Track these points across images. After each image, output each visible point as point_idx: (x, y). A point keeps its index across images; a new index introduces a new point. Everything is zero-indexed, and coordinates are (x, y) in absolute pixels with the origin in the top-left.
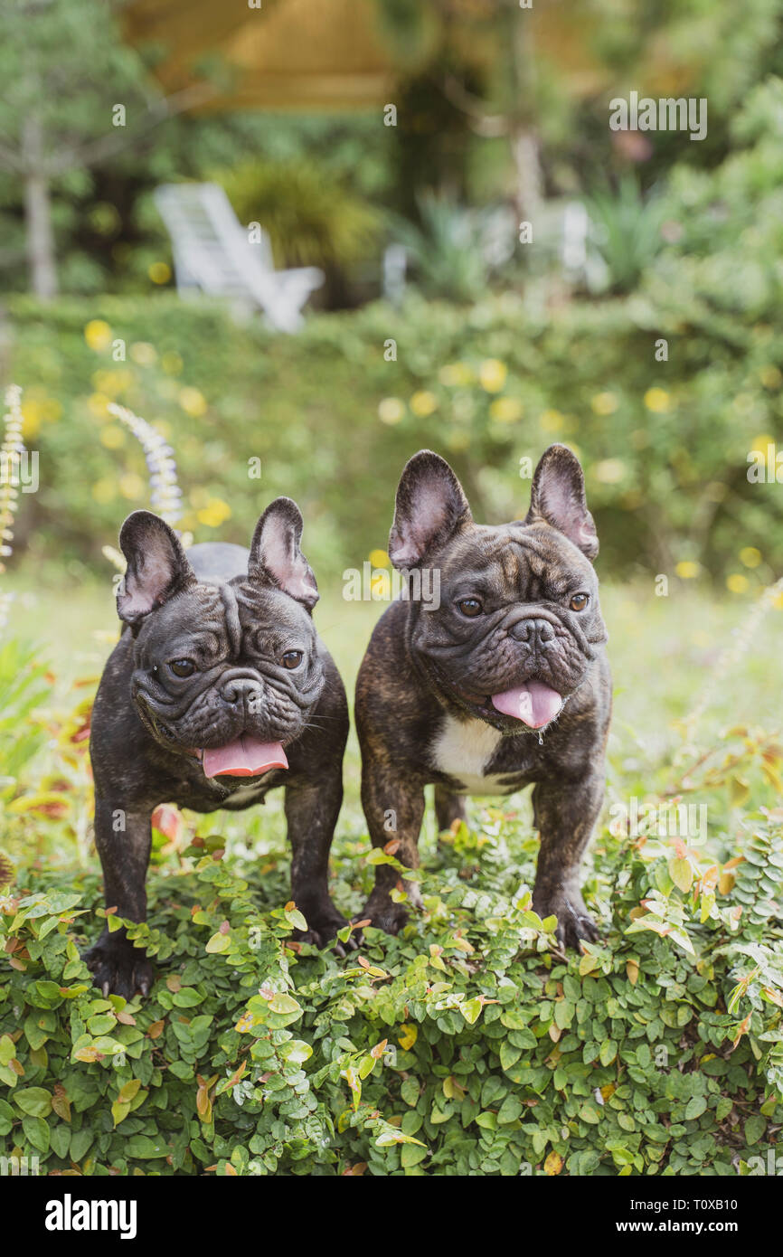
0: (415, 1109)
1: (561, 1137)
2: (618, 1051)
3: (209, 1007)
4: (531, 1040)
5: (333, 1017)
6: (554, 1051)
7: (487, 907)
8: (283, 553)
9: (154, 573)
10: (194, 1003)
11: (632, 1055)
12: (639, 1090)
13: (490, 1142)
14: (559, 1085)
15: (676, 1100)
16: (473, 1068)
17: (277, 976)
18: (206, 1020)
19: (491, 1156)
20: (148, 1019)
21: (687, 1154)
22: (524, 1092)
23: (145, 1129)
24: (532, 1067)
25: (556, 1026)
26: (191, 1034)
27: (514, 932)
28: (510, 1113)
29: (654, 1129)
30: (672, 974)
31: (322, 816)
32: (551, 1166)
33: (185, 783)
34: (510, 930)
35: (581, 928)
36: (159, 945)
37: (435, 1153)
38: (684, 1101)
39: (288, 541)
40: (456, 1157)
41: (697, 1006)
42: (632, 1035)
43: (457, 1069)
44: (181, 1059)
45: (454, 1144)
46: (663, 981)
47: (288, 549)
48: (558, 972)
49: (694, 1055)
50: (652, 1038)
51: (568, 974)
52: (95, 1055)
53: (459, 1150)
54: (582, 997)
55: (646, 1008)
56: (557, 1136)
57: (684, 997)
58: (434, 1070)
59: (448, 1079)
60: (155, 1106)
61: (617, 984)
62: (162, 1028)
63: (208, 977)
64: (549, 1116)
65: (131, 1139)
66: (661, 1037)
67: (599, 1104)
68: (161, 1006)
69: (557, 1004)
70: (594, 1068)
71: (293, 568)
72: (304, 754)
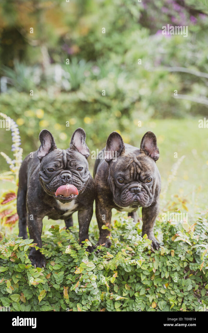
0: (117, 293)
1: (156, 298)
2: (170, 274)
3: (63, 269)
4: (148, 272)
5: (98, 269)
6: (153, 276)
7: (134, 239)
8: (80, 143)
9: (47, 146)
10: (59, 268)
11: (173, 275)
12: (175, 284)
13: (138, 300)
14: (155, 284)
15: (185, 286)
16: (133, 281)
17: (85, 258)
18: (62, 273)
19: (138, 304)
20: (46, 273)
21: (188, 300)
22: (146, 287)
23: (46, 303)
24: (148, 280)
25: (154, 269)
26: (59, 277)
27: (143, 244)
28: (143, 292)
29: (179, 294)
30: (182, 254)
31: (88, 218)
32: (153, 305)
33: (53, 208)
34: (142, 244)
35: (156, 244)
36: (48, 254)
37: (123, 304)
38: (187, 286)
39: (81, 140)
40: (129, 305)
41: (188, 261)
42: (173, 270)
43: (129, 281)
44: (56, 283)
45: (128, 302)
46: (180, 256)
47: (81, 142)
48: (153, 255)
49: (187, 274)
50: (178, 270)
51: (155, 255)
52: (36, 283)
53: (129, 303)
54: (160, 261)
55: (176, 263)
56: (155, 297)
57: (185, 259)
58: (122, 283)
59: (126, 285)
60: (49, 297)
61: (168, 257)
62: (50, 276)
63: (62, 261)
64: (153, 292)
65: (42, 306)
66: (180, 270)
67: (165, 289)
68: (50, 269)
69: (154, 263)
70: (163, 279)
71: (83, 147)
72: (85, 200)
